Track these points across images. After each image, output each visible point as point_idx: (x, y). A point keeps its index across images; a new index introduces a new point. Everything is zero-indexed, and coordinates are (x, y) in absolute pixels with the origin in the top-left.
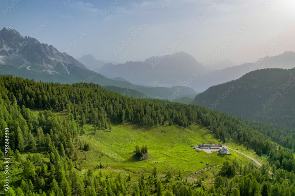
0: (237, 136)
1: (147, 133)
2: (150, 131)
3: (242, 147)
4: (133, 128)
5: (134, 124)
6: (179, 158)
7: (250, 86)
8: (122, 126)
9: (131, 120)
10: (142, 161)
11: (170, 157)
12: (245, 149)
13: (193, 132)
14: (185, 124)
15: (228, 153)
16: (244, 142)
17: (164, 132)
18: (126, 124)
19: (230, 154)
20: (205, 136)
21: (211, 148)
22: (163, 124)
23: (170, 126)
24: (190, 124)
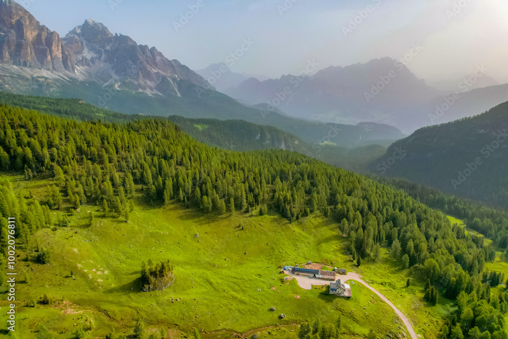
1: (203, 229)
2: (212, 225)
4: (181, 217)
5: (188, 207)
6: (232, 293)
8: (161, 210)
9: (182, 199)
10: (147, 293)
11: (215, 289)
13: (303, 233)
14: (292, 215)
17: (241, 228)
18: (172, 206)
21: (317, 275)
22: (247, 211)
23: (261, 217)
24: (305, 214)
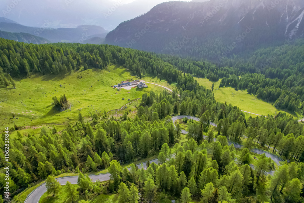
0: (151, 70)
1: (61, 82)
2: (65, 79)
3: (156, 79)
4: (44, 80)
5: (44, 74)
6: (101, 100)
7: (158, 20)
8: (28, 79)
9: (38, 70)
10: (64, 111)
11: (93, 101)
12: (158, 80)
13: (110, 73)
14: (101, 66)
15: (145, 86)
16: (157, 74)
17: (80, 77)
18: (33, 76)
19: (147, 87)
20: (122, 74)
21: (130, 84)
22: (78, 69)
23: (86, 71)
24: (106, 65)
